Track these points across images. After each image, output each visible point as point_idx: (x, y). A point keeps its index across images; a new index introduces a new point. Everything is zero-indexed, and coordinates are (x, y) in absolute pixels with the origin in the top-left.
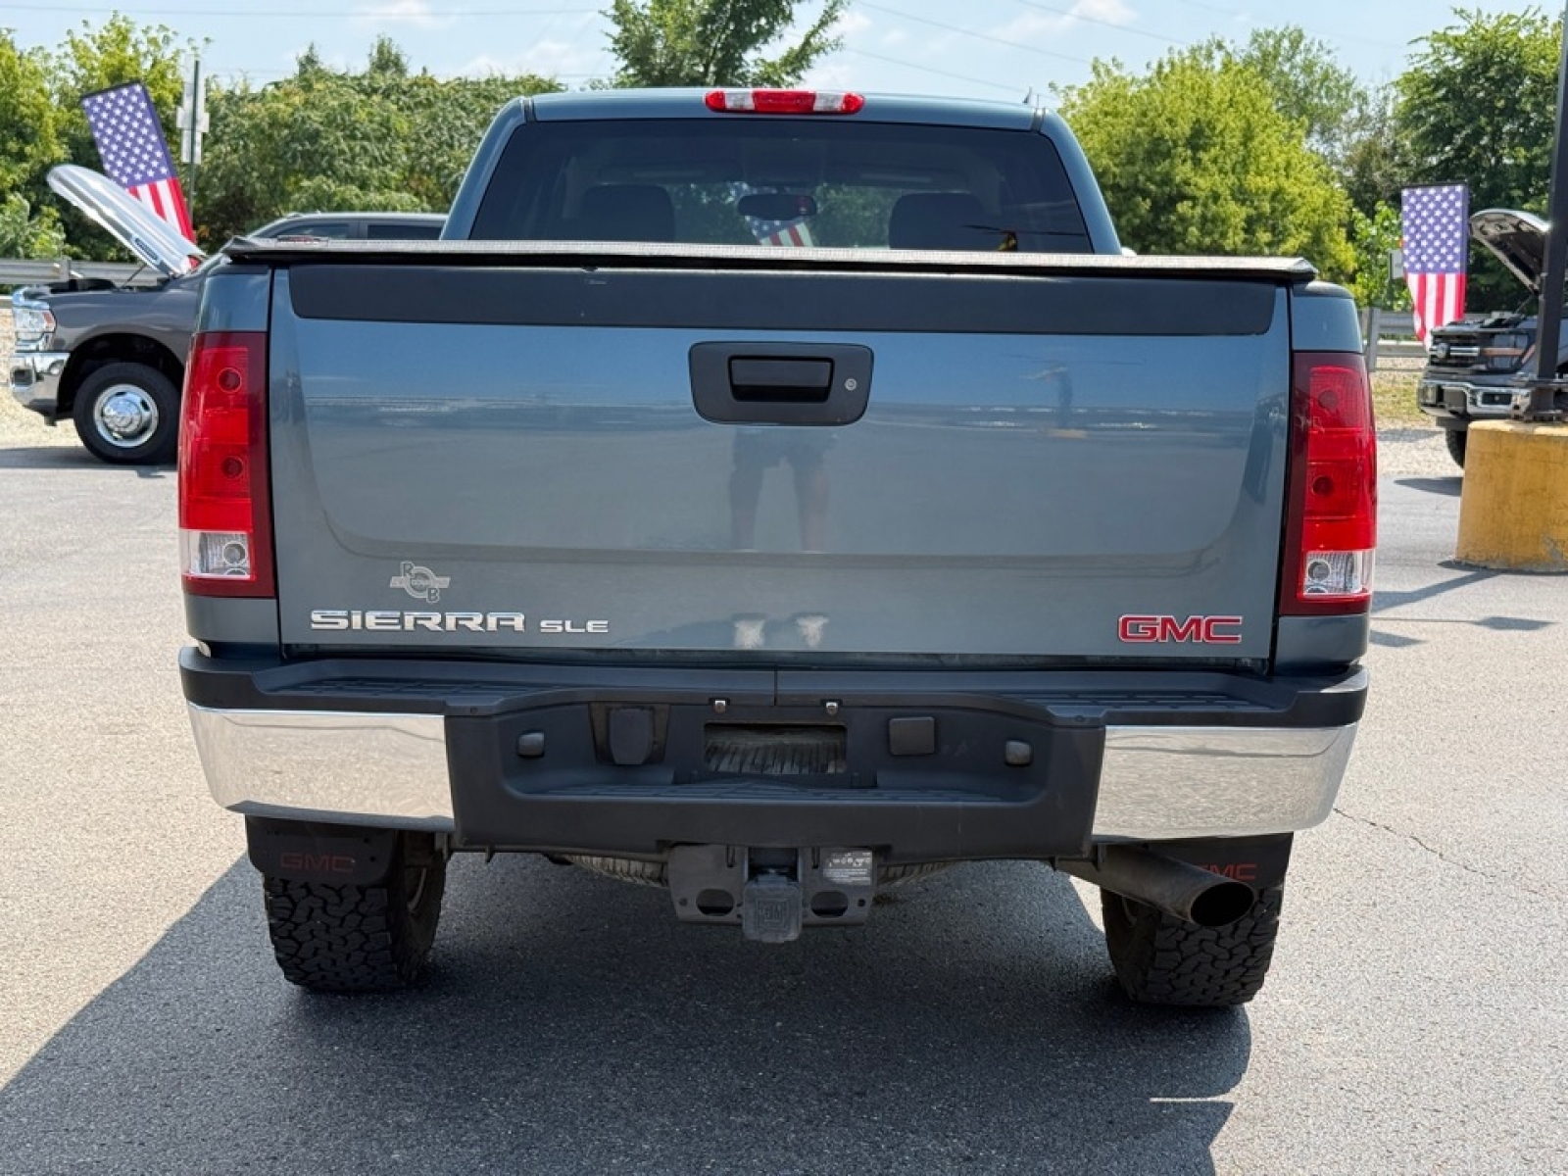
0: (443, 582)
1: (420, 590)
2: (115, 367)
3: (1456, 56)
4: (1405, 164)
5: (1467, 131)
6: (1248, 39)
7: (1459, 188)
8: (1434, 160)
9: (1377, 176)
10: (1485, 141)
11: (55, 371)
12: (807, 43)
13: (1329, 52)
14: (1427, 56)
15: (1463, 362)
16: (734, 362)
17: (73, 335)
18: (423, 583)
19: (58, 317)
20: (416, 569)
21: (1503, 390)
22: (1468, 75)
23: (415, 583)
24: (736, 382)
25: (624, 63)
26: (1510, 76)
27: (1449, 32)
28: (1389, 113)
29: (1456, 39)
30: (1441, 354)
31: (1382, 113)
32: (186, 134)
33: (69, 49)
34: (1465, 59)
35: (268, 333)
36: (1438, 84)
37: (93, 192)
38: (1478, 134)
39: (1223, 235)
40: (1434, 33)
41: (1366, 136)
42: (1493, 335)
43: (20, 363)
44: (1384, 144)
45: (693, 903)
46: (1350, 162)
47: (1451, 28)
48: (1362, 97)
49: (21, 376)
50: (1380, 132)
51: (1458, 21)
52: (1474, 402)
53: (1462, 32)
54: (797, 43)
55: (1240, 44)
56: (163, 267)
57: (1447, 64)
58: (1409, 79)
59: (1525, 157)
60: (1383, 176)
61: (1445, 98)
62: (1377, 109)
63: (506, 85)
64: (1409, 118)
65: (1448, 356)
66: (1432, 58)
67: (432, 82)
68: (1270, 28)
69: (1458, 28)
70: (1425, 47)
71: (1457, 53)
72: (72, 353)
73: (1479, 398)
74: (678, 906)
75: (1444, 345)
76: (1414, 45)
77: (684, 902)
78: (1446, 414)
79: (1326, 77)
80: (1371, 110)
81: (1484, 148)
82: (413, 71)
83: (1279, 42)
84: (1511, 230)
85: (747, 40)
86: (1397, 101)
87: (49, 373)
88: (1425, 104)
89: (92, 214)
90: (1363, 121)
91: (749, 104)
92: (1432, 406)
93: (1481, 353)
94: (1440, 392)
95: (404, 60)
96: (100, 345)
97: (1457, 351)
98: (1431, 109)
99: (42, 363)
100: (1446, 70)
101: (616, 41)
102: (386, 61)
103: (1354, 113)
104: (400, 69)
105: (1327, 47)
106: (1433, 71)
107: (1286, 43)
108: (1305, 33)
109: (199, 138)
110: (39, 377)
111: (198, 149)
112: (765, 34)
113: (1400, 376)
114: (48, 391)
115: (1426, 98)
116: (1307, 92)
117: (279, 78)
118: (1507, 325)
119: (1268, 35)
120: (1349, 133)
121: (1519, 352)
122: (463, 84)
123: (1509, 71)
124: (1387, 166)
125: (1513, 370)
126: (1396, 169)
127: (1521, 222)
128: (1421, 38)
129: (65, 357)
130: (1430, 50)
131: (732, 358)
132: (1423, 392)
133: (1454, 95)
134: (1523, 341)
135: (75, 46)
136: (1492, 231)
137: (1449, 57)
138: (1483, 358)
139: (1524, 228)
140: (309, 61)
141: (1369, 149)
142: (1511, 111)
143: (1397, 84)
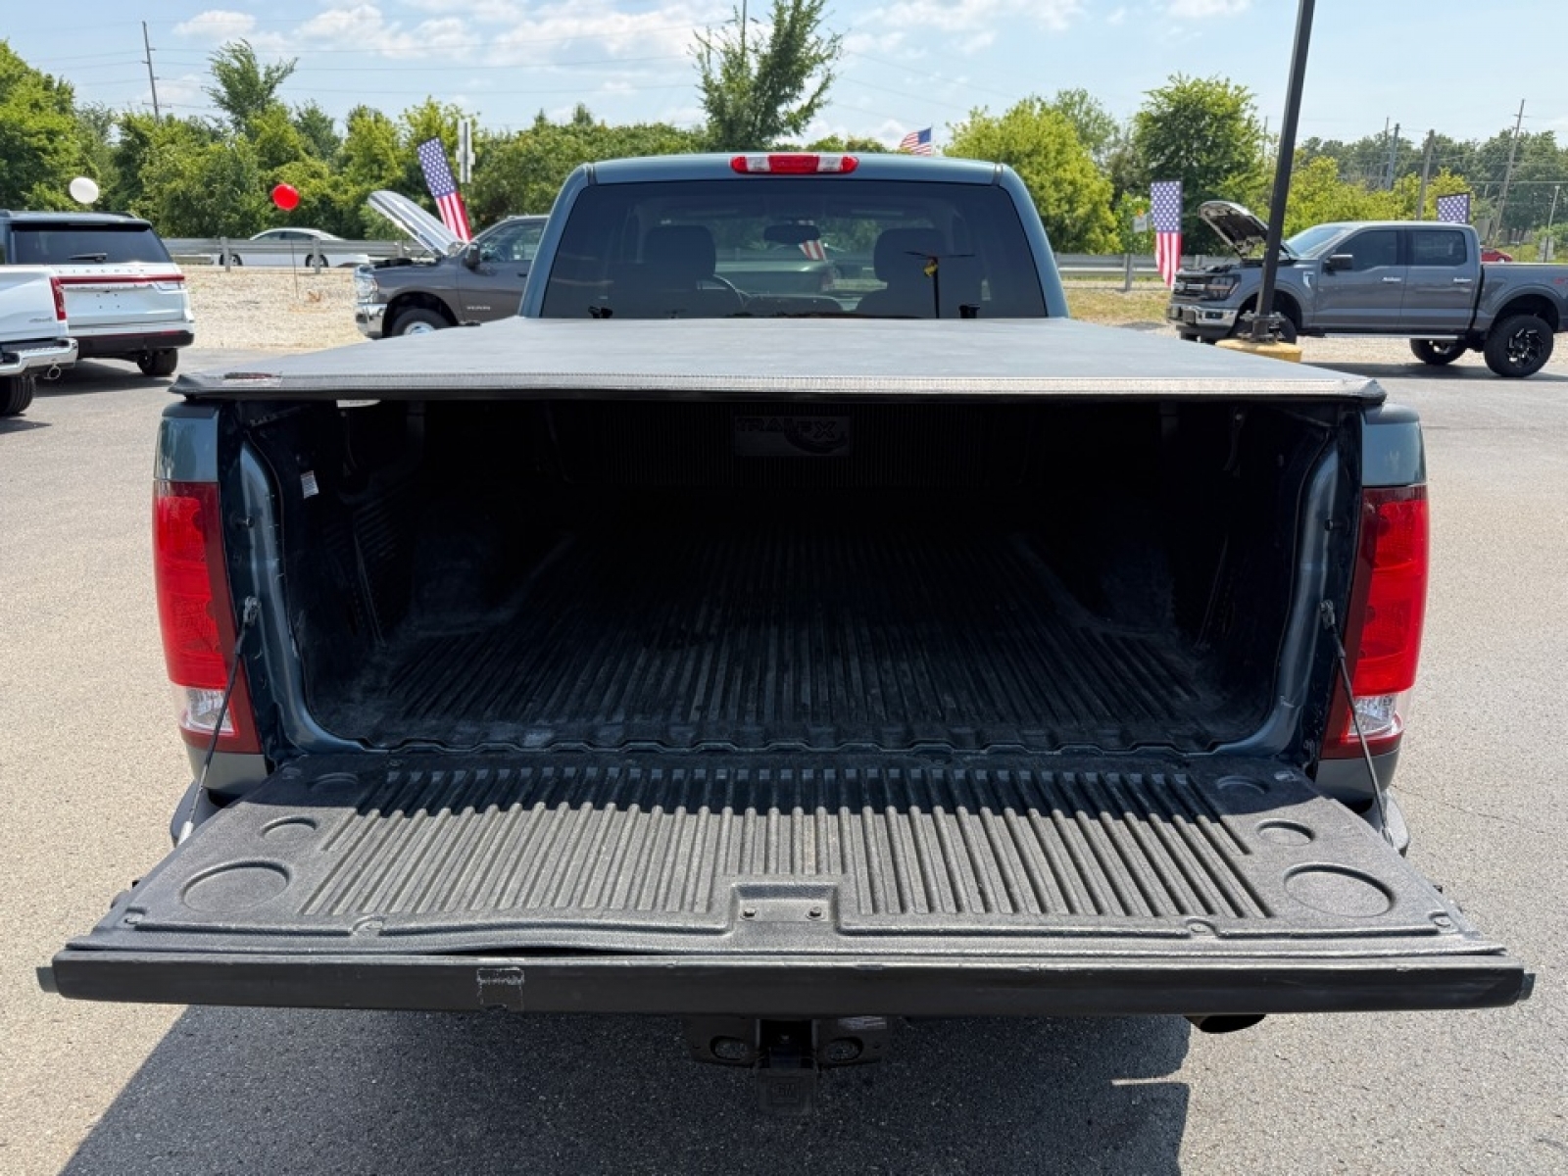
2: (414, 311)
3: (1168, 104)
4: (1138, 166)
5: (1173, 148)
6: (1056, 95)
7: (1178, 183)
8: (1154, 164)
9: (1123, 173)
10: (1182, 153)
11: (382, 314)
12: (812, 101)
13: (1101, 104)
14: (1153, 104)
15: (1195, 293)
17: (390, 292)
19: (379, 283)
21: (1218, 311)
22: (1173, 115)
25: (709, 115)
26: (1198, 115)
27: (1165, 90)
28: (1131, 137)
29: (1169, 94)
30: (1181, 288)
31: (1127, 137)
32: (462, 165)
33: (405, 119)
34: (1174, 105)
36: (1158, 120)
37: (398, 209)
38: (1179, 149)
40: (1157, 91)
41: (1118, 150)
42: (1212, 277)
43: (360, 310)
44: (1128, 155)
46: (1109, 165)
47: (1166, 87)
48: (1116, 129)
49: (361, 318)
50: (1125, 149)
51: (1169, 83)
52: (1200, 316)
53: (1172, 90)
54: (806, 102)
55: (1051, 99)
56: (437, 251)
57: (1163, 108)
58: (1141, 117)
61: (1162, 128)
62: (1124, 135)
63: (645, 129)
64: (1141, 140)
65: (1186, 290)
66: (1155, 105)
67: (605, 129)
68: (1068, 89)
69: (1170, 87)
70: (1151, 99)
71: (1169, 102)
72: (389, 304)
73: (1204, 315)
75: (1183, 283)
76: (1146, 98)
78: (1183, 324)
79: (1097, 118)
80: (1121, 136)
81: (1182, 157)
82: (597, 122)
83: (1073, 97)
84: (1225, 213)
85: (781, 100)
86: (1135, 130)
87: (378, 315)
88: (1150, 131)
89: (399, 224)
90: (1117, 142)
91: (766, 166)
92: (1176, 319)
93: (1206, 289)
94: (1180, 312)
95: (591, 116)
96: (405, 298)
97: (1191, 286)
99: (373, 309)
100: (1163, 112)
101: (706, 103)
102: (582, 117)
103: (1112, 138)
104: (589, 122)
105: (1100, 102)
106: (1155, 112)
107: (1077, 98)
108: (1087, 93)
109: (469, 168)
110: (371, 318)
111: (469, 175)
112: (790, 97)
113: (1144, 293)
114: (377, 326)
115: (1151, 128)
116: (1087, 125)
117: (522, 129)
118: (1221, 271)
119: (1066, 93)
120: (1109, 149)
121: (1228, 288)
122: (622, 129)
123: (1197, 113)
124: (1129, 167)
125: (1225, 298)
127: (1232, 209)
128: (1150, 94)
129: (384, 306)
130: (1155, 101)
132: (1169, 311)
133: (1167, 126)
134: (1230, 281)
135: (408, 117)
136: (1213, 214)
137: (1164, 105)
138: (1207, 291)
139: (1233, 212)
140: (541, 119)
141: (1120, 158)
142: (1200, 135)
143: (1135, 120)
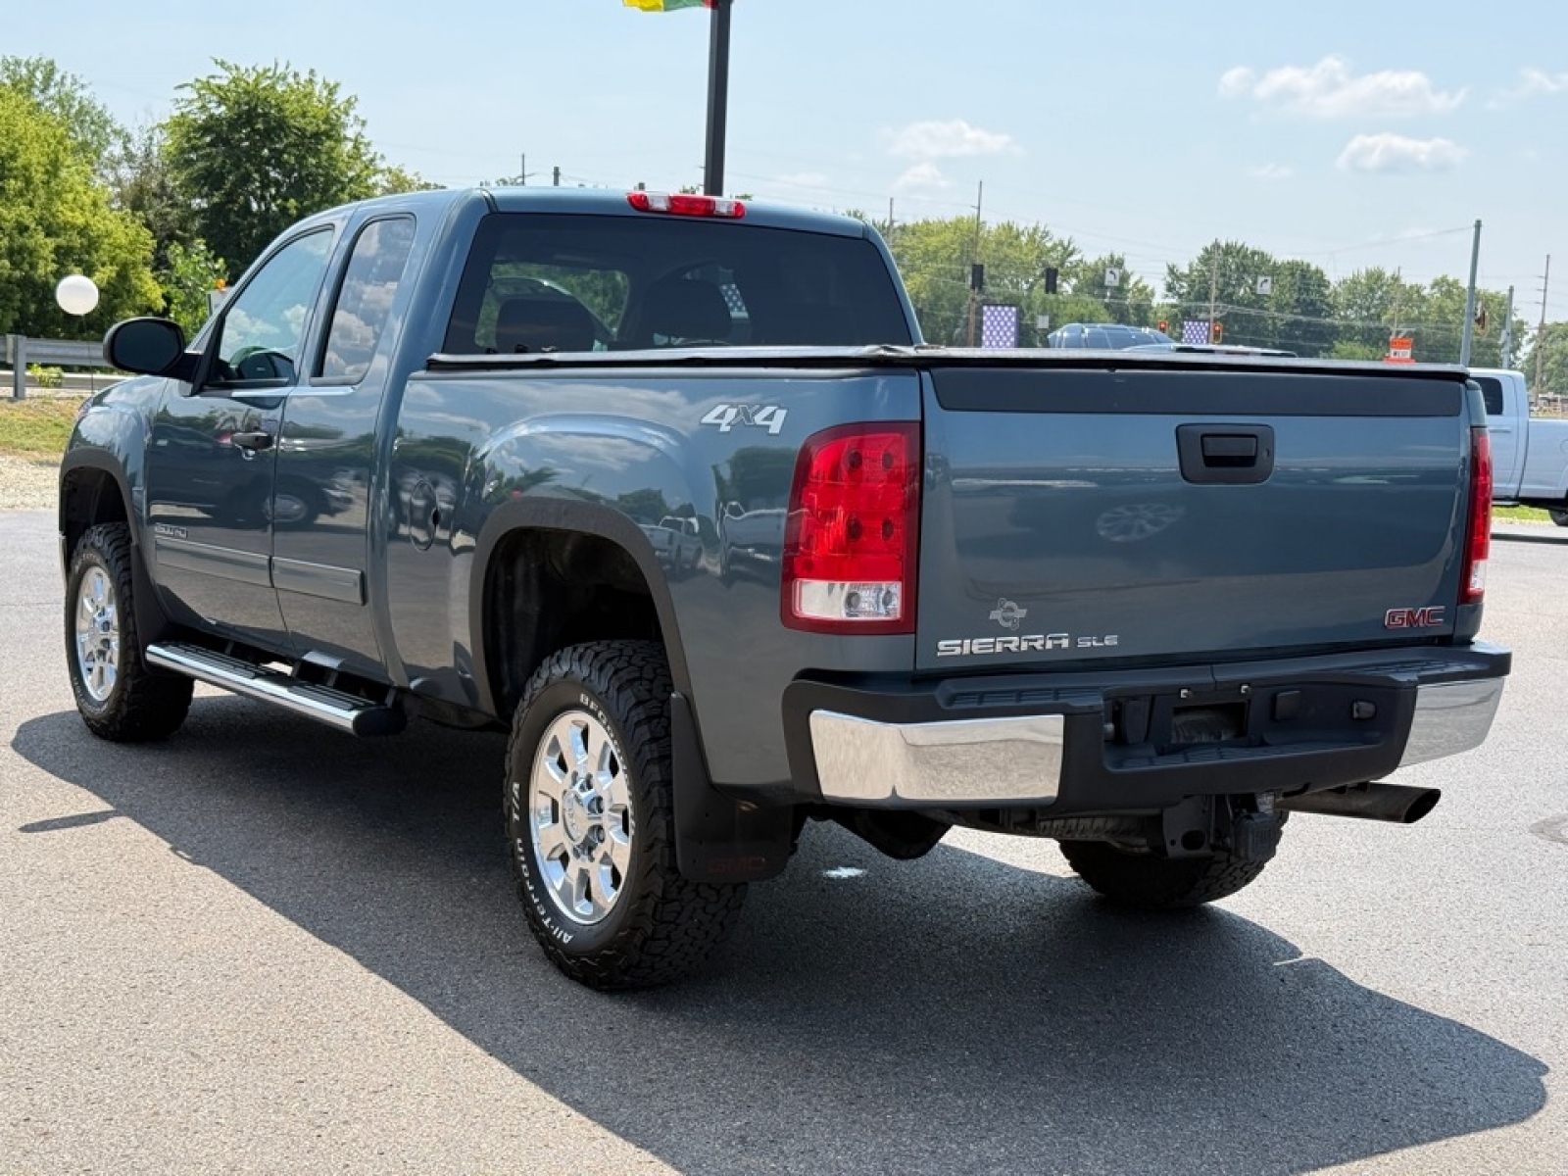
0: (1021, 613)
1: (1006, 619)
3: (219, 104)
5: (235, 177)
13: (82, 86)
14: (191, 102)
16: (1206, 439)
18: (1010, 614)
20: (1008, 604)
22: (234, 124)
23: (1005, 615)
24: (1207, 454)
26: (274, 128)
27: (211, 80)
28: (156, 154)
29: (219, 88)
34: (229, 109)
35: (922, 423)
36: (205, 129)
39: (33, 266)
40: (197, 80)
41: (133, 173)
44: (152, 183)
45: (1179, 842)
47: (213, 77)
48: (123, 134)
50: (147, 172)
51: (219, 71)
53: (224, 82)
57: (212, 111)
58: (179, 123)
59: (296, 208)
60: (156, 215)
61: (211, 144)
62: (143, 149)
64: (180, 161)
66: (198, 104)
68: (22, 58)
69: (221, 77)
70: (190, 94)
71: (222, 101)
74: (1168, 845)
76: (180, 91)
77: (1173, 843)
79: (84, 112)
80: (136, 149)
83: (32, 74)
86: (164, 142)
88: (194, 149)
90: (128, 158)
98: (201, 153)
100: (212, 117)
103: (117, 150)
105: (83, 81)
106: (200, 117)
107: (39, 74)
108: (57, 64)
115: (194, 142)
119: (21, 64)
123: (273, 124)
126: (168, 210)
128: (186, 85)
130: (196, 96)
131: (1204, 436)
133: (220, 140)
137: (213, 105)
141: (140, 188)
143: (162, 127)
